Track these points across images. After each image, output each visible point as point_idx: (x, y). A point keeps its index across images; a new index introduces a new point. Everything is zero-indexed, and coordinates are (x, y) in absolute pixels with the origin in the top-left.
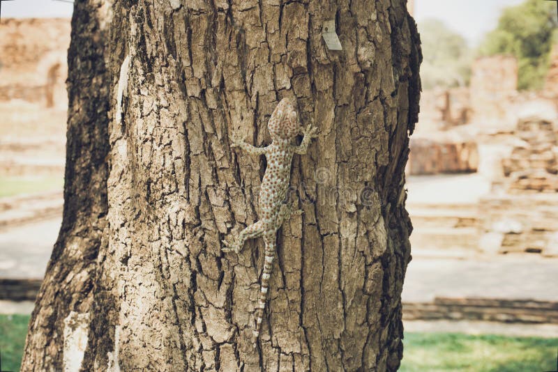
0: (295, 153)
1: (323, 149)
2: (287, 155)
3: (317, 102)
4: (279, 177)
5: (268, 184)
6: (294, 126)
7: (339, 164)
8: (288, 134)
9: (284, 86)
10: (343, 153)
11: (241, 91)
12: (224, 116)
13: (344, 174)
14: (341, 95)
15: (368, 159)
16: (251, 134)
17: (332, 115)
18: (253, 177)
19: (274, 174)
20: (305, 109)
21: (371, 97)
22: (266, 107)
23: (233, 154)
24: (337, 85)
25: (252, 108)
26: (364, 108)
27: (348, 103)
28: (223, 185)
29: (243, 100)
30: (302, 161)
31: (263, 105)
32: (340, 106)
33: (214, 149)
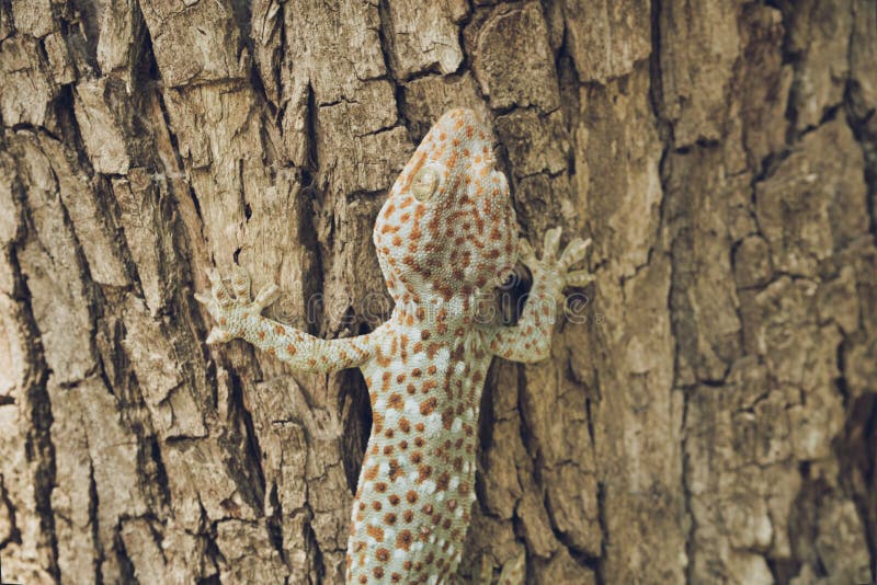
0: (495, 358)
1: (619, 333)
2: (460, 367)
3: (584, 133)
4: (426, 473)
5: (378, 507)
6: (496, 235)
7: (688, 392)
8: (468, 271)
9: (432, 58)
10: (704, 346)
11: (233, 85)
12: (170, 205)
13: (710, 434)
14: (684, 101)
15: (809, 366)
16: (293, 279)
17: (648, 187)
18: (315, 471)
19: (402, 459)
20: (531, 158)
21: (813, 109)
22: (351, 154)
23: (221, 372)
24: (665, 58)
25: (291, 164)
26: (786, 154)
27: (717, 135)
28: (188, 511)
29: (245, 128)
30: (532, 388)
31: (334, 145)
32: (684, 150)
33: (136, 355)
